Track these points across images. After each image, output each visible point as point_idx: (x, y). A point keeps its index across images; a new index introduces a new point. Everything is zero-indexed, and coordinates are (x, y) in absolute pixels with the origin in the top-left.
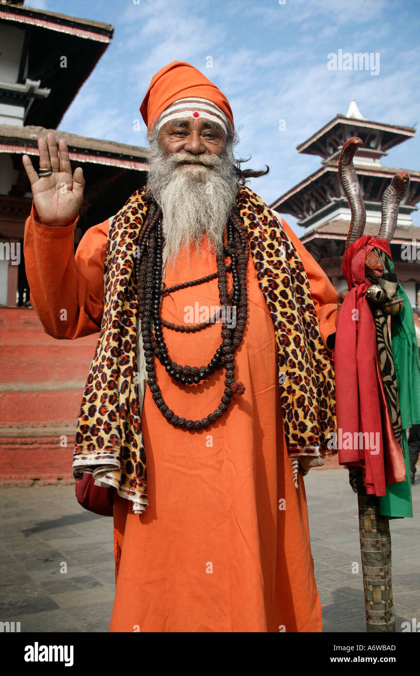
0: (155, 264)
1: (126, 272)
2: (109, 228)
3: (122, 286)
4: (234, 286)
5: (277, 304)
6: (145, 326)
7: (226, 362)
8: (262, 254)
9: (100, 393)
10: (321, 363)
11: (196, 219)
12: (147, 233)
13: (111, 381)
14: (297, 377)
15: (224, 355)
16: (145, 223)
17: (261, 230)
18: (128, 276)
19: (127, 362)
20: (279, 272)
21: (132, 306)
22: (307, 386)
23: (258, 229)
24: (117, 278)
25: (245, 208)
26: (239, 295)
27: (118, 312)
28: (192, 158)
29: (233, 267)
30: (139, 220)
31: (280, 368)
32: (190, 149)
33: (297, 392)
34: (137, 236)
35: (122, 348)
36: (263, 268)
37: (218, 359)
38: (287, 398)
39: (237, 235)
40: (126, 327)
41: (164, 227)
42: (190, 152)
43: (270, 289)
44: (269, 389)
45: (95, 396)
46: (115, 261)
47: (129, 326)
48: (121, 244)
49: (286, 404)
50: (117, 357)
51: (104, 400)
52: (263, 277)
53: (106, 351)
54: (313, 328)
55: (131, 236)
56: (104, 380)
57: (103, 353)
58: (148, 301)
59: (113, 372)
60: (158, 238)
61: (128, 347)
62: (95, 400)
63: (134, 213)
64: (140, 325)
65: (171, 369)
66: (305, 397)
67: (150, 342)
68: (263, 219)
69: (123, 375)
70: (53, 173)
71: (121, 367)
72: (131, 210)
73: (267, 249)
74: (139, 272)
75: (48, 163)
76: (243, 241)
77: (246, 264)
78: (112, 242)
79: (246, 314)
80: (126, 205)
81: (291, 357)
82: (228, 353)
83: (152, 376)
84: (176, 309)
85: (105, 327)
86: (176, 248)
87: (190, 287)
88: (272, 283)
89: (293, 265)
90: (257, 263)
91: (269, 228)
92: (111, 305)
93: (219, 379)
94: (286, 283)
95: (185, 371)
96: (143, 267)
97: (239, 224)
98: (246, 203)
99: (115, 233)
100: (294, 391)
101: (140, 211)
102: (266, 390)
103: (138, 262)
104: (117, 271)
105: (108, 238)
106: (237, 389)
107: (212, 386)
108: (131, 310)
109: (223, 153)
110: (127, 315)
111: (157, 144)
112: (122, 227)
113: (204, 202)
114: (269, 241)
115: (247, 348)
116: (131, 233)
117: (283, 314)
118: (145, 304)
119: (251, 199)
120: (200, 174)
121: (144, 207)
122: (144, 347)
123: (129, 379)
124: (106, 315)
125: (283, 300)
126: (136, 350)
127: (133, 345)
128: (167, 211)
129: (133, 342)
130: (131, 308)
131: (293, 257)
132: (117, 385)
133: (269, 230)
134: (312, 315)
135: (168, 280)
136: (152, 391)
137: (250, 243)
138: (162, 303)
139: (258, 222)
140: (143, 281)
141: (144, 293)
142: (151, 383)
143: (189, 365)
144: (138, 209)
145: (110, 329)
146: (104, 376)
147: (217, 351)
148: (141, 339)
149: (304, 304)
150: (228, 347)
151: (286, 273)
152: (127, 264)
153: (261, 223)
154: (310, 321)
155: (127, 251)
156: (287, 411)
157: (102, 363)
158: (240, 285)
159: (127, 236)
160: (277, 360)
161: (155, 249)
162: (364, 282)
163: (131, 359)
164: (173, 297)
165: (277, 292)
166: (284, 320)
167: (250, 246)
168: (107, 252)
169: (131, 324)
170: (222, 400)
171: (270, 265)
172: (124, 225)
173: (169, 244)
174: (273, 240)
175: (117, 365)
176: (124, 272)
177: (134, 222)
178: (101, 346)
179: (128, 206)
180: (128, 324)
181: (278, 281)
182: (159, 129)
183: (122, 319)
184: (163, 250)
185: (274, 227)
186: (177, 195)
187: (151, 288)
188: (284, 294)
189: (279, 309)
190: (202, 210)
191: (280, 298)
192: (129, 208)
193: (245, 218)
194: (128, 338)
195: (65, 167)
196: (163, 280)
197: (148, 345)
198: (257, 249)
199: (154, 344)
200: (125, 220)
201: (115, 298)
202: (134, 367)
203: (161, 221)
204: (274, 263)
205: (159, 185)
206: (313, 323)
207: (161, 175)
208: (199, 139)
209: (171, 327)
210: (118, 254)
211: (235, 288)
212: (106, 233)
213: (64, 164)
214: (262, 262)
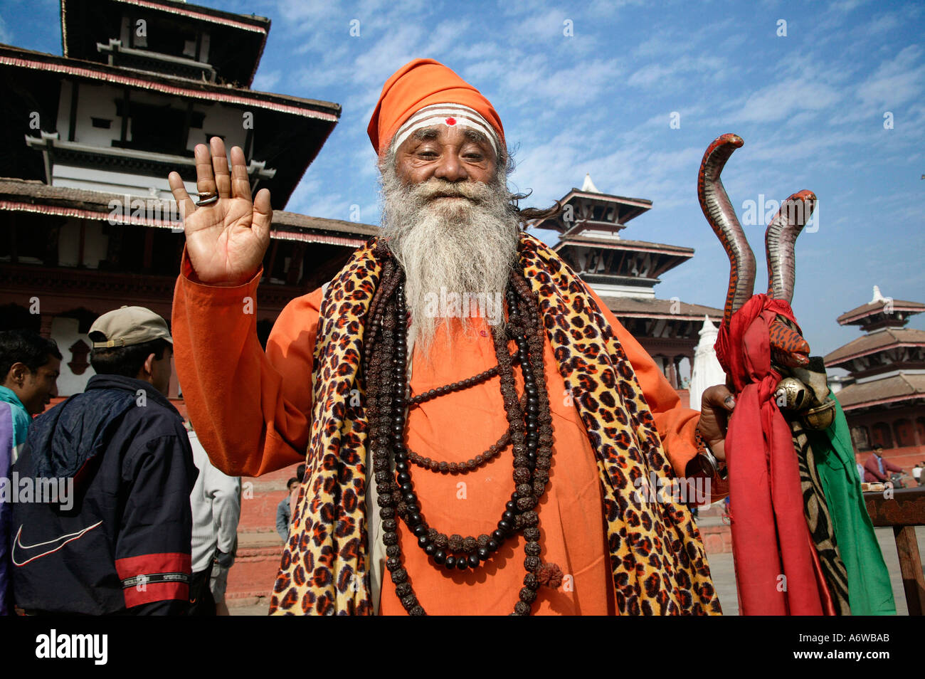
0: (395, 355)
1: (349, 371)
2: (321, 299)
3: (341, 394)
4: (526, 390)
5: (598, 416)
6: (380, 463)
7: (525, 526)
8: (565, 335)
9: (302, 590)
10: (673, 510)
11: (458, 278)
12: (381, 305)
13: (321, 569)
14: (643, 541)
15: (521, 513)
16: (379, 291)
17: (559, 298)
18: (350, 377)
19: (351, 531)
20: (595, 362)
21: (357, 428)
22: (659, 556)
23: (555, 296)
24: (333, 379)
25: (531, 264)
26: (537, 405)
27: (334, 441)
28: (448, 187)
29: (522, 357)
30: (368, 286)
31: (609, 523)
32: (444, 174)
33: (645, 569)
34: (365, 311)
35: (341, 504)
36: (569, 357)
37: (511, 521)
38: (623, 577)
39: (522, 305)
40: (348, 466)
41: (408, 295)
42: (444, 178)
43: (584, 391)
44: (595, 564)
45: (293, 594)
46: (330, 351)
47: (353, 464)
48: (340, 323)
49: (623, 587)
50: (332, 522)
51: (308, 605)
52: (570, 371)
53: (313, 512)
54: (654, 451)
55: (356, 310)
56: (310, 566)
57: (308, 513)
58: (383, 420)
59: (326, 551)
60: (400, 313)
61: (352, 501)
62: (293, 604)
63: (360, 276)
64: (372, 461)
65: (428, 542)
66: (658, 577)
67: (390, 492)
68: (560, 280)
69: (342, 555)
70: (220, 200)
71: (339, 539)
72: (356, 271)
73: (572, 327)
74: (369, 369)
75: (210, 183)
76: (533, 315)
77: (542, 352)
78: (327, 321)
79: (551, 435)
80: (349, 263)
81: (631, 507)
82: (528, 510)
83: (394, 554)
84: (432, 432)
85: (313, 464)
86: (429, 324)
87: (453, 393)
88: (585, 380)
89: (613, 351)
90: (558, 349)
91: (571, 293)
92: (323, 426)
93: (511, 555)
94: (608, 379)
95: (452, 546)
96: (375, 362)
97: (526, 288)
98: (532, 257)
99: (331, 307)
100: (640, 568)
101: (370, 273)
102: (590, 566)
103: (367, 352)
104: (333, 368)
105: (320, 315)
106: (551, 579)
107: (501, 568)
108: (356, 434)
109: (493, 181)
110: (350, 443)
111: (394, 172)
112: (342, 297)
113: (470, 252)
114: (573, 314)
115: (557, 496)
116: (357, 306)
117: (610, 432)
118: (379, 425)
119: (539, 251)
120: (461, 210)
121: (377, 266)
122: (379, 502)
123: (353, 563)
124: (314, 442)
125: (607, 408)
126: (366, 508)
127: (360, 499)
128: (411, 269)
129: (360, 493)
130: (355, 431)
131: (611, 338)
132: (332, 577)
133: (572, 297)
134: (649, 429)
135: (418, 383)
136: (394, 582)
137: (543, 318)
138: (408, 421)
139: (553, 286)
140: (376, 384)
141: (377, 405)
142: (393, 567)
143: (457, 534)
144: (368, 270)
145: (320, 470)
146: (309, 557)
147: (507, 506)
148: (374, 486)
149: (635, 412)
150: (528, 499)
151: (606, 363)
152: (350, 357)
153: (557, 287)
154: (647, 440)
155: (350, 336)
156: (627, 599)
157: (306, 533)
158: (535, 387)
159: (350, 310)
160: (604, 511)
161: (395, 331)
162: (769, 374)
163: (357, 525)
164: (425, 409)
165: (595, 395)
166: (611, 442)
167: (544, 323)
168: (318, 337)
169: (356, 459)
170: (521, 596)
171: (580, 352)
172: (346, 294)
173: (418, 321)
174: (579, 312)
175: (332, 538)
176: (344, 370)
177: (361, 289)
178: (304, 498)
179: (351, 265)
180: (351, 459)
181: (596, 377)
182: (395, 152)
183: (341, 450)
184: (408, 332)
185: (580, 292)
186: (427, 242)
187: (390, 395)
188: (606, 398)
189: (602, 424)
190: (468, 264)
191: (602, 405)
192: (352, 268)
193: (533, 280)
194: (351, 485)
195: (240, 190)
196: (408, 382)
197: (386, 498)
198: (557, 326)
199: (396, 494)
200: (346, 285)
201: (329, 414)
202: (362, 538)
203: (403, 286)
204: (586, 348)
205: (397, 232)
206: (652, 442)
207: (400, 217)
208: (458, 161)
209: (425, 464)
210: (336, 340)
211: (528, 393)
212: (317, 307)
213: (239, 183)
214: (567, 347)
